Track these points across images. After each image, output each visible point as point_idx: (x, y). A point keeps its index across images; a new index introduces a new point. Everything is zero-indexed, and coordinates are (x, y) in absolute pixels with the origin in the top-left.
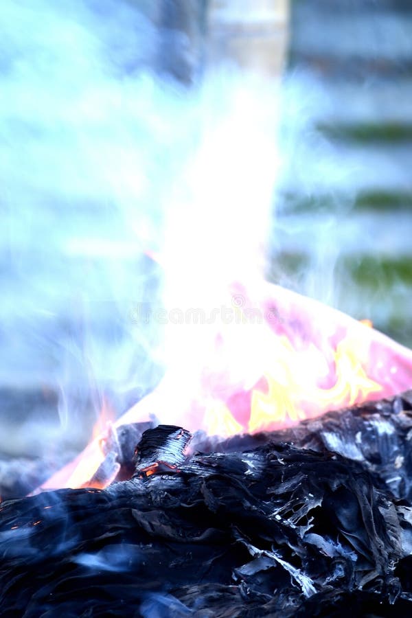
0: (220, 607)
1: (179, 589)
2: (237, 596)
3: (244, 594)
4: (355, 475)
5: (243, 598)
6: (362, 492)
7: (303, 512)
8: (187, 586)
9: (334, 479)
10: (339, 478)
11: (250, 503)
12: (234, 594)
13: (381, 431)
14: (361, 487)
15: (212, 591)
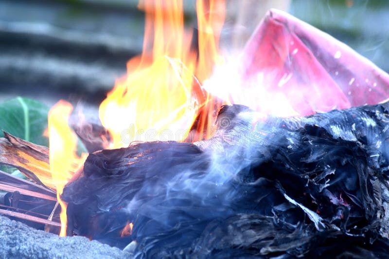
0: (260, 230)
1: (235, 216)
2: (271, 224)
3: (275, 223)
4: (357, 156)
5: (274, 225)
6: (360, 167)
7: (323, 176)
8: (241, 214)
9: (344, 157)
10: (347, 157)
11: (290, 166)
12: (269, 222)
13: (368, 124)
14: (360, 164)
15: (256, 219)
